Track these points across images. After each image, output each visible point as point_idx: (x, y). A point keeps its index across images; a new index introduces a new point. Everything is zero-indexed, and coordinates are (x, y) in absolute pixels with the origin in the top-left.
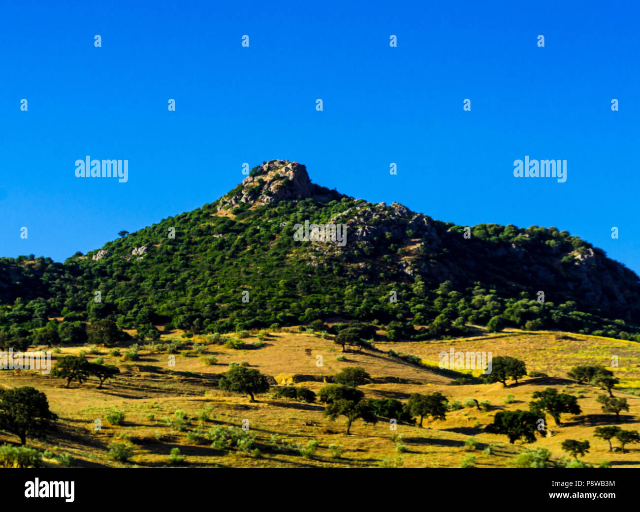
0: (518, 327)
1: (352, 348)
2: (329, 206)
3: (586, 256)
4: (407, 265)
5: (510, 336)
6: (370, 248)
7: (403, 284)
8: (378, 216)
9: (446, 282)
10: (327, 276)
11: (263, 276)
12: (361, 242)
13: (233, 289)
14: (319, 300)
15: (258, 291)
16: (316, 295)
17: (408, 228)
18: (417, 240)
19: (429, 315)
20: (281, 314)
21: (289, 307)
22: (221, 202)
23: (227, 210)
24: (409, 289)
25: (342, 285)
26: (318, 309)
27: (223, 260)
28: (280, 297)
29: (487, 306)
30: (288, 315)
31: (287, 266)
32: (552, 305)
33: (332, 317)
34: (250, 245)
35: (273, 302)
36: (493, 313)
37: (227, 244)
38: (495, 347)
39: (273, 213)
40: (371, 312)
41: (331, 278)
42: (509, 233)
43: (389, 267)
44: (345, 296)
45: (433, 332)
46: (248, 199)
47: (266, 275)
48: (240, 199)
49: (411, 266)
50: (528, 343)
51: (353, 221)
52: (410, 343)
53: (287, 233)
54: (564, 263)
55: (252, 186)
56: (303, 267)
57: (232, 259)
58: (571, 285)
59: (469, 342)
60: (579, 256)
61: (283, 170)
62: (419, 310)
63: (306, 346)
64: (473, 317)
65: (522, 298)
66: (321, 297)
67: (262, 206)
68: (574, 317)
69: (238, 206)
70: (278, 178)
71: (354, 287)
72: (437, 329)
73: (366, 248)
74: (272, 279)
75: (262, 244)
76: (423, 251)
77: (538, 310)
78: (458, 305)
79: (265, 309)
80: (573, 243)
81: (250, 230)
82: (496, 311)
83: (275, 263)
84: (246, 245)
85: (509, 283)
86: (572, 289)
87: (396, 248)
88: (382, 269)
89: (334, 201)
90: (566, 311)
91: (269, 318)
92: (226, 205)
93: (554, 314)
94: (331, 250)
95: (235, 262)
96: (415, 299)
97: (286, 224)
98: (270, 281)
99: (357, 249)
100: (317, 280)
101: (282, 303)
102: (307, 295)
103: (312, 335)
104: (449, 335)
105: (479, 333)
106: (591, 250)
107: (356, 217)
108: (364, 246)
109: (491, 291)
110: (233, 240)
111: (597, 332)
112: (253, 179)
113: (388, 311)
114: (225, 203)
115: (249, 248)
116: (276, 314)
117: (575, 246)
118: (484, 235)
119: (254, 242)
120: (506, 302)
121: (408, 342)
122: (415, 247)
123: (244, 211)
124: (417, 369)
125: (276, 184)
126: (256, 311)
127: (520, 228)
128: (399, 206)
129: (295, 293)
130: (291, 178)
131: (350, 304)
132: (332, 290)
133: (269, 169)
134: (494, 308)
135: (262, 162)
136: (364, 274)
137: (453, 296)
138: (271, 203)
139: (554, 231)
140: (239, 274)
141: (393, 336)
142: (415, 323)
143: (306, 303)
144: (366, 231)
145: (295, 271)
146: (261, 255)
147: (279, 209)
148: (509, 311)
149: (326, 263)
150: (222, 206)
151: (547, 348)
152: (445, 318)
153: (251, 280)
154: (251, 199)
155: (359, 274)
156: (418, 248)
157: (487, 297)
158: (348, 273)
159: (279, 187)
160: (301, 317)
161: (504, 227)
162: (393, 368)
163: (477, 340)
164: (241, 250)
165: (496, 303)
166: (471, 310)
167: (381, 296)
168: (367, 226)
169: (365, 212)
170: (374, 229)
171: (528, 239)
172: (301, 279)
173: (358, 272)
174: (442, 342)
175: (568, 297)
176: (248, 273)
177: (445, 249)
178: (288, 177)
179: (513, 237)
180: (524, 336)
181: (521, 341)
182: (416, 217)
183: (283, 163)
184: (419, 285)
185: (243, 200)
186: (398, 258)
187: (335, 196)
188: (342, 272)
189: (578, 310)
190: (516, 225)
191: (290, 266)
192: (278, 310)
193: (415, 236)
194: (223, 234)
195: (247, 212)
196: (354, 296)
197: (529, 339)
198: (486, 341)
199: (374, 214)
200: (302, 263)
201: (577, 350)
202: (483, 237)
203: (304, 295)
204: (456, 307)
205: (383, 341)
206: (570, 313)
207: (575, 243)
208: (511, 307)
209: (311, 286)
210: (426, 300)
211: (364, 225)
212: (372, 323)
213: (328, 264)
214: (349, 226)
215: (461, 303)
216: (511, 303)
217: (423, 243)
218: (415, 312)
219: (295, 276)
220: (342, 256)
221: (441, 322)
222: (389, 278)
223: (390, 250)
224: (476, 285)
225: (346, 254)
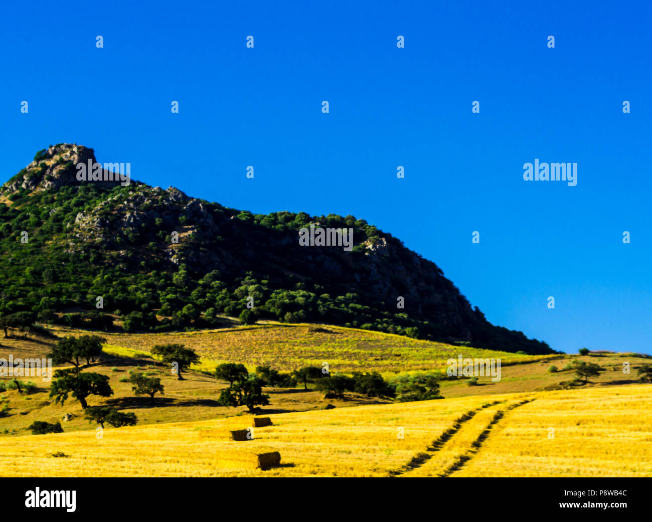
0: (276, 319)
1: (17, 333)
3: (378, 246)
4: (174, 253)
5: (261, 328)
6: (135, 234)
7: (165, 273)
8: (150, 201)
9: (213, 272)
10: (82, 264)
11: (12, 264)
12: (126, 228)
14: (62, 289)
16: (62, 284)
17: (181, 214)
18: (190, 227)
19: (176, 305)
20: (12, 303)
21: (25, 296)
23: (6, 196)
24: (169, 278)
25: (95, 275)
26: (54, 298)
28: (20, 286)
29: (249, 296)
30: (19, 303)
31: (42, 253)
32: (327, 297)
33: (70, 306)
35: (10, 291)
38: (234, 340)
39: (49, 199)
41: (87, 266)
42: (299, 221)
43: (153, 255)
44: (93, 285)
45: (177, 323)
46: (29, 184)
47: (16, 263)
48: (21, 185)
49: (177, 254)
50: (274, 335)
51: (121, 205)
52: (146, 335)
53: (54, 220)
54: (354, 253)
55: (35, 171)
56: (58, 254)
58: (357, 277)
59: (210, 334)
60: (370, 246)
61: (68, 154)
62: (168, 300)
64: (229, 309)
65: (296, 290)
66: (66, 285)
67: (42, 192)
68: (345, 309)
69: (17, 191)
70: (61, 162)
71: (106, 277)
72: (180, 321)
73: (130, 235)
74: (21, 267)
76: (193, 238)
77: (303, 302)
78: (218, 295)
80: (367, 232)
81: (19, 217)
83: (29, 250)
84: (10, 231)
85: (286, 273)
86: (359, 280)
87: (164, 236)
88: (145, 257)
90: (339, 303)
92: (6, 191)
93: (321, 306)
94: (91, 237)
96: (171, 289)
97: (56, 210)
98: (18, 269)
99: (121, 235)
100: (69, 268)
101: (19, 291)
102: (53, 283)
104: (192, 327)
105: (229, 324)
106: (384, 239)
107: (125, 203)
108: (128, 234)
109: (262, 281)
111: (365, 325)
112: (38, 164)
114: (5, 189)
115: (12, 235)
116: (6, 303)
117: (368, 235)
118: (269, 222)
120: (271, 293)
121: (144, 333)
122: (186, 234)
123: (22, 197)
125: (59, 169)
127: (312, 216)
128: (174, 191)
129: (40, 281)
130: (75, 162)
131: (94, 293)
132: (82, 278)
133: (55, 153)
135: (49, 145)
136: (123, 262)
137: (215, 286)
138: (52, 189)
139: (350, 219)
141: (128, 327)
142: (160, 314)
143: (45, 291)
144: (134, 216)
145: (49, 259)
147: (58, 195)
148: (270, 302)
149: (84, 250)
150: (3, 192)
151: (290, 341)
152: (192, 308)
154: (32, 185)
155: (118, 263)
156: (189, 235)
157: (252, 288)
158: (106, 261)
159: (60, 172)
160: (35, 306)
161: (295, 215)
165: (258, 293)
166: (230, 301)
167: (132, 285)
168: (136, 212)
169: (136, 197)
170: (143, 214)
171: (317, 227)
173: (116, 259)
174: (181, 334)
175: (352, 289)
177: (220, 237)
178: (73, 162)
180: (277, 328)
181: (268, 333)
182: (192, 202)
183: (70, 147)
184: (181, 275)
185: (23, 186)
186: (165, 245)
188: (99, 260)
189: (356, 303)
190: (307, 212)
191: (45, 253)
192: (11, 298)
193: (188, 223)
195: (25, 198)
196: (104, 283)
197: (278, 332)
198: (231, 333)
199: (147, 199)
200: (59, 250)
201: (322, 343)
202: (269, 225)
203: (49, 284)
204: (215, 297)
205: (117, 332)
206: (343, 305)
207: (369, 231)
208: (276, 298)
209: (60, 275)
210: (184, 290)
211: (132, 211)
212: (113, 313)
213: (86, 251)
214: (116, 212)
215: (222, 294)
216: (277, 293)
217: (196, 230)
218: (164, 302)
219: (46, 263)
220: (102, 243)
221: (186, 313)
222: (149, 267)
223: (158, 237)
224: (249, 275)
225: (108, 240)
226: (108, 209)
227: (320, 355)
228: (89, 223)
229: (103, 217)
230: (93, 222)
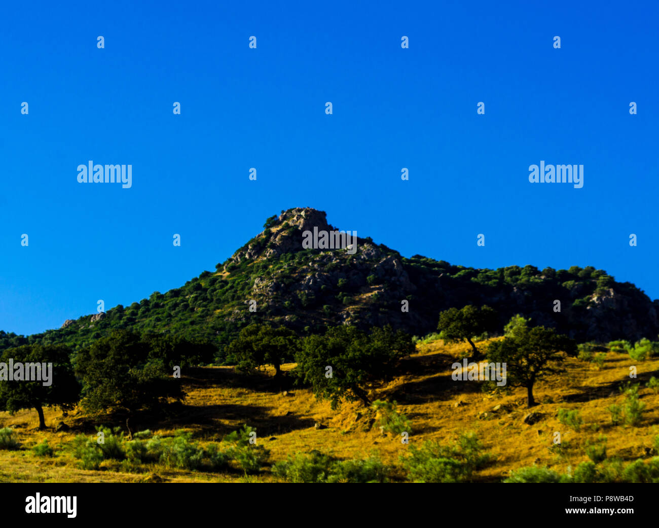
4: (348, 315)
6: (309, 297)
8: (338, 261)
12: (302, 292)
17: (371, 273)
18: (377, 286)
43: (325, 319)
46: (252, 254)
48: (245, 254)
49: (352, 317)
51: (305, 267)
54: (576, 307)
61: (296, 218)
67: (263, 261)
69: (240, 262)
70: (287, 226)
73: (304, 299)
76: (376, 298)
87: (344, 297)
88: (312, 321)
92: (231, 263)
99: (294, 299)
107: (310, 264)
108: (302, 297)
114: (231, 260)
122: (370, 294)
125: (282, 235)
128: (368, 248)
130: (300, 226)
133: (284, 218)
138: (273, 257)
144: (315, 278)
154: (255, 254)
168: (317, 273)
170: (326, 276)
177: (410, 296)
178: (298, 226)
182: (385, 259)
183: (300, 210)
185: (247, 256)
186: (341, 307)
193: (376, 282)
199: (335, 259)
202: (482, 281)
211: (314, 272)
214: (297, 274)
217: (382, 290)
220: (267, 308)
223: (335, 299)
225: (277, 305)
226: (289, 272)
228: (263, 287)
230: (267, 286)
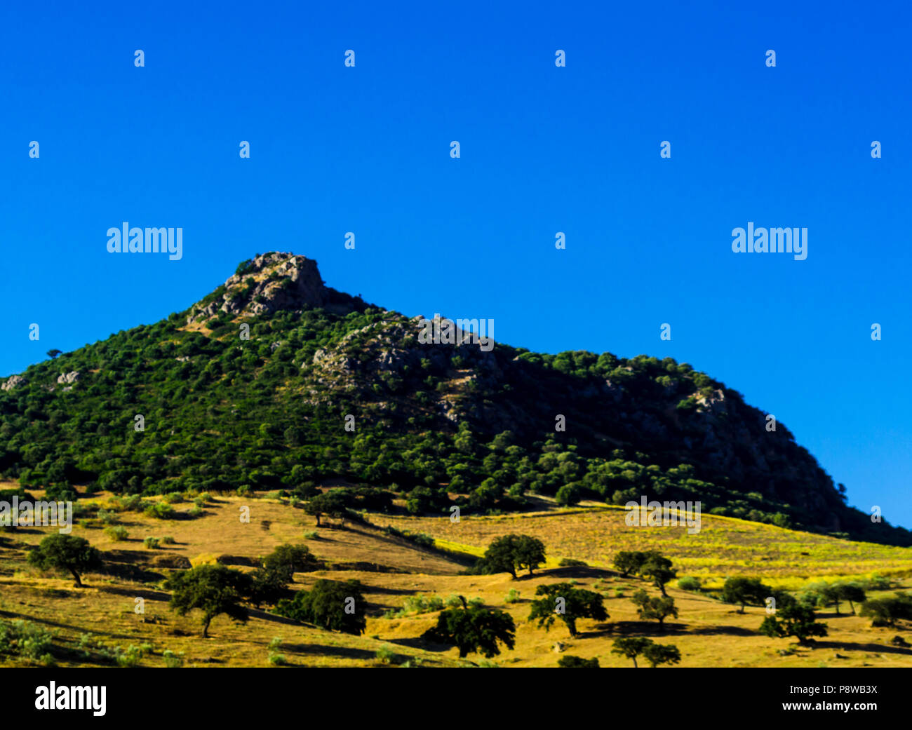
0: (602, 499)
1: (332, 521)
2: (346, 320)
3: (713, 401)
4: (450, 406)
5: (587, 512)
6: (396, 380)
7: (441, 433)
8: (412, 335)
9: (504, 433)
10: (331, 420)
11: (238, 418)
12: (384, 372)
13: (192, 435)
14: (314, 454)
15: (228, 439)
16: (311, 447)
17: (454, 353)
18: (468, 371)
19: (472, 479)
20: (256, 472)
21: (269, 463)
22: (193, 311)
23: (200, 322)
24: (449, 442)
26: (310, 467)
27: (185, 392)
28: (259, 449)
29: (561, 467)
30: (266, 473)
31: (275, 404)
32: (656, 470)
33: (330, 479)
34: (226, 373)
35: (247, 455)
36: (568, 478)
37: (193, 371)
38: (561, 528)
39: (264, 328)
40: (389, 472)
41: (337, 422)
42: (604, 365)
43: (423, 409)
44: (353, 448)
45: (476, 502)
46: (232, 307)
47: (243, 417)
48: (220, 307)
49: (454, 408)
50: (611, 522)
51: (375, 341)
52: (439, 519)
53: (280, 358)
54: (681, 409)
55: (238, 289)
56: (297, 406)
57: (198, 392)
58: (688, 442)
59: (525, 519)
60: (703, 401)
61: (284, 266)
62: (458, 472)
63: (263, 517)
64: (537, 484)
65: (614, 459)
66: (318, 449)
67: (250, 318)
68: (686, 486)
69: (216, 316)
70: (275, 277)
71: (368, 437)
72: (481, 500)
73: (391, 381)
74: (251, 422)
75: (243, 372)
76: (474, 386)
77: (633, 476)
78: (518, 466)
79: (235, 464)
80: (695, 382)
81: (228, 352)
82: (573, 475)
83: (257, 400)
84: (221, 372)
85: (597, 436)
86: (690, 447)
87: (435, 383)
88: (412, 411)
89: (354, 313)
90: (675, 478)
91: (237, 478)
92: (199, 316)
93: (657, 483)
94: (340, 383)
95: (202, 397)
96: (456, 456)
97: (280, 344)
98: (247, 425)
99: (378, 381)
100: (316, 425)
101: (259, 456)
102: (299, 446)
103: (276, 501)
104: (498, 508)
105: (543, 506)
106: (720, 392)
107: (379, 336)
108: (388, 378)
109: (570, 447)
110: (202, 365)
111: (717, 509)
112: (241, 279)
113: (413, 472)
114: (198, 312)
115: (225, 377)
116: (248, 472)
117: (698, 385)
118: (567, 366)
119: (232, 368)
120: (588, 464)
121: (436, 516)
122: (463, 381)
123: (224, 324)
124: (424, 554)
125: (272, 287)
126: (220, 467)
127: (620, 357)
129: (282, 443)
130: (294, 278)
131: (359, 461)
132: (336, 439)
133: (264, 264)
134: (570, 471)
135: (255, 254)
136: (385, 418)
137: (512, 453)
138: (264, 314)
139: (670, 363)
140: (205, 414)
141: (416, 508)
142: (451, 491)
143: (294, 457)
144: (392, 356)
145: (286, 412)
146: (241, 387)
147: (274, 323)
148: (590, 477)
149: (332, 400)
150: (195, 316)
151: (636, 530)
152: (495, 484)
153: (221, 422)
154: (235, 308)
155: (379, 418)
156: (468, 382)
157: (561, 456)
158: (363, 416)
159: (275, 291)
160: (285, 477)
161: (597, 356)
162: (387, 551)
163: (539, 516)
164: (213, 380)
165: (572, 464)
166: (536, 474)
167: (405, 450)
168: (394, 350)
169: (394, 328)
170: (404, 353)
171: (630, 374)
172: (293, 423)
173: (376, 415)
174: (487, 519)
175: (684, 458)
176: (217, 413)
177: (507, 385)
178: (290, 277)
179: (609, 370)
180: (609, 512)
181: (602, 520)
183: (284, 257)
184: (464, 436)
185: (224, 309)
186: (438, 395)
187: (358, 305)
189: (695, 478)
190: (614, 353)
191: (279, 403)
192: (252, 466)
193: (464, 365)
194: (190, 356)
195: (228, 326)
196: (366, 449)
197: (614, 517)
198: (551, 518)
199: (407, 332)
200: (297, 400)
201: (680, 534)
202: (565, 370)
203: (294, 446)
204: (514, 468)
205: (401, 514)
206: (682, 482)
207: (698, 381)
208: (595, 470)
209: (306, 434)
210: (472, 457)
211: (390, 348)
212: (388, 488)
213: (335, 402)
214: (368, 349)
215: (522, 463)
216: (596, 464)
217: (475, 376)
218: (453, 475)
219: (284, 418)
220: (355, 391)
221: (488, 489)
222: (422, 425)
223: (426, 384)
224: (550, 438)
225: (362, 388)
226: (358, 345)
227: (687, 551)
228: (334, 363)
229: (351, 356)
230: (340, 363)
